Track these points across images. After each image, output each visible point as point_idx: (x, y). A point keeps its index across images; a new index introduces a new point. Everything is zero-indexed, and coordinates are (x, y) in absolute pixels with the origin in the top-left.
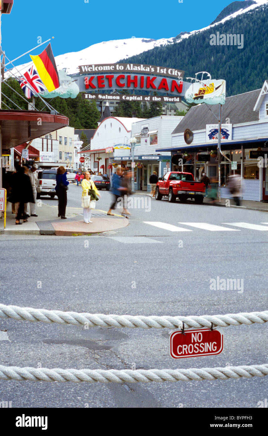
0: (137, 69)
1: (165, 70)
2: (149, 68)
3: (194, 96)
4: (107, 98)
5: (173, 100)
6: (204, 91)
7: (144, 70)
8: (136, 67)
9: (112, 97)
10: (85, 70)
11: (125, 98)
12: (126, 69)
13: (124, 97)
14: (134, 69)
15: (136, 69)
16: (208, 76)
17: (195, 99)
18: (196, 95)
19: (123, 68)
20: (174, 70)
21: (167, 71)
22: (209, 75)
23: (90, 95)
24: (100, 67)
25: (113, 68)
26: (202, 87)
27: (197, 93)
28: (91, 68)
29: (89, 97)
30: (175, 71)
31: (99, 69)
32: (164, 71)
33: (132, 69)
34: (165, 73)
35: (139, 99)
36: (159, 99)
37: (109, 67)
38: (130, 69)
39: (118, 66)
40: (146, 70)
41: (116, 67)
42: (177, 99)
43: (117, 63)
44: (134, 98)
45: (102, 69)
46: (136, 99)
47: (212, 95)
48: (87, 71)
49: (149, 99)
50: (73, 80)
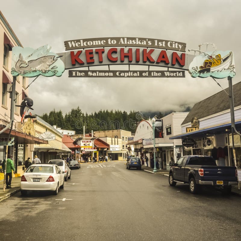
0: (132, 42)
1: (164, 42)
2: (145, 42)
3: (199, 70)
4: (98, 75)
5: (175, 75)
6: (211, 63)
7: (140, 43)
8: (131, 41)
9: (104, 73)
10: (72, 46)
11: (120, 74)
12: (119, 43)
13: (118, 73)
14: (128, 43)
15: (131, 43)
17: (200, 72)
18: (201, 67)
19: (115, 42)
20: (174, 42)
21: (166, 44)
22: (214, 46)
24: (89, 42)
25: (104, 43)
28: (79, 43)
29: (78, 75)
30: (175, 44)
32: (162, 44)
33: (126, 43)
34: (164, 45)
35: (135, 75)
37: (99, 41)
38: (124, 42)
39: (109, 40)
40: (142, 43)
41: (107, 42)
42: (180, 74)
43: (109, 38)
44: (130, 74)
45: (91, 44)
46: (132, 75)
47: (220, 68)
48: (74, 46)
49: (147, 75)
50: (57, 56)
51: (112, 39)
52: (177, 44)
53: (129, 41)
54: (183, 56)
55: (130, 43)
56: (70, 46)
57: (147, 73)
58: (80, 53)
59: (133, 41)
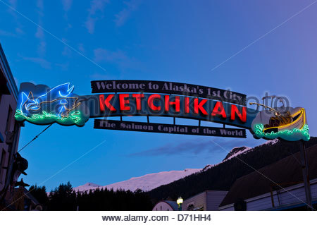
1: (219, 92)
2: (195, 89)
4: (133, 128)
5: (233, 134)
6: (278, 121)
7: (189, 91)
8: (177, 87)
9: (141, 126)
10: (101, 87)
12: (163, 89)
14: (174, 89)
15: (177, 90)
19: (158, 87)
21: (222, 94)
25: (143, 87)
28: (111, 85)
29: (106, 126)
30: (232, 94)
31: (123, 86)
32: (217, 94)
33: (171, 89)
34: (219, 96)
36: (213, 132)
37: (137, 85)
38: (169, 88)
39: (150, 84)
40: (192, 91)
41: (147, 86)
42: (239, 133)
43: (150, 81)
44: (175, 129)
45: (127, 87)
46: (178, 131)
48: (104, 88)
49: (198, 132)
51: (153, 82)
52: (235, 95)
53: (175, 87)
56: (99, 88)
57: (198, 129)
59: (180, 88)
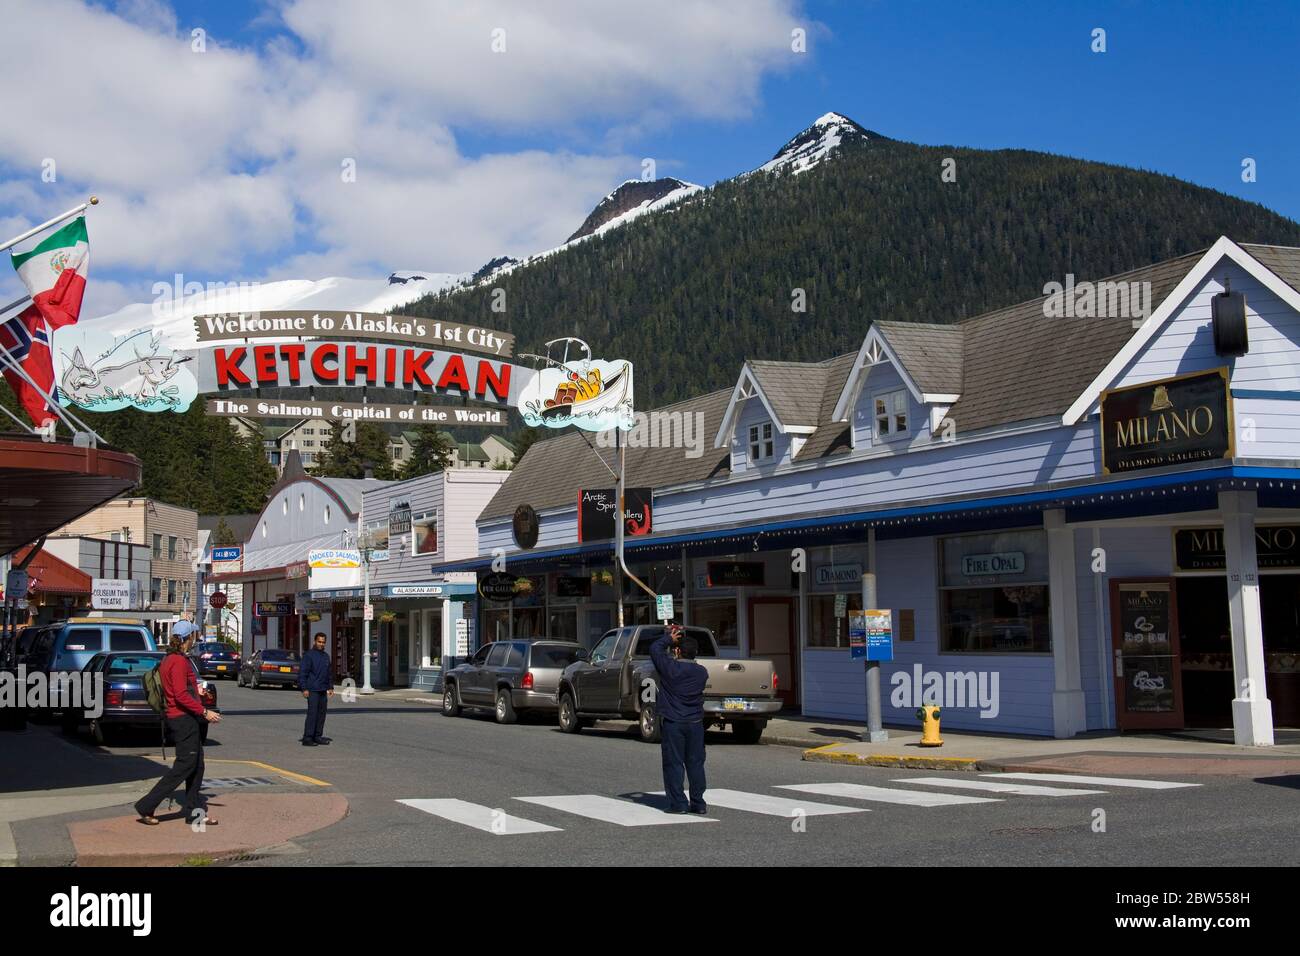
0: (376, 327)
1: (458, 331)
2: (409, 327)
3: (543, 408)
4: (283, 413)
5: (481, 420)
6: (573, 392)
7: (396, 331)
8: (372, 323)
9: (299, 408)
10: (216, 329)
11: (340, 412)
12: (342, 328)
13: (335, 411)
14: (365, 328)
15: (372, 329)
16: (582, 348)
17: (545, 414)
18: (549, 402)
19: (332, 324)
20: (483, 332)
21: (464, 336)
22: (585, 347)
23: (230, 404)
24: (261, 321)
25: (301, 326)
26: (567, 381)
27: (552, 398)
28: (235, 324)
30: (486, 335)
31: (261, 327)
32: (454, 334)
33: (359, 328)
34: (457, 339)
35: (380, 415)
36: (442, 416)
37: (289, 321)
38: (355, 327)
39: (316, 319)
40: (402, 331)
41: (310, 323)
42: (494, 416)
43: (314, 313)
44: (366, 412)
45: (268, 326)
46: (372, 415)
47: (594, 405)
48: (221, 331)
49: (411, 417)
50: (177, 358)
51: (323, 315)
52: (490, 336)
53: (368, 323)
54: (506, 371)
55: (369, 327)
56: (212, 332)
57: (411, 411)
58: (240, 354)
59: (379, 324)
